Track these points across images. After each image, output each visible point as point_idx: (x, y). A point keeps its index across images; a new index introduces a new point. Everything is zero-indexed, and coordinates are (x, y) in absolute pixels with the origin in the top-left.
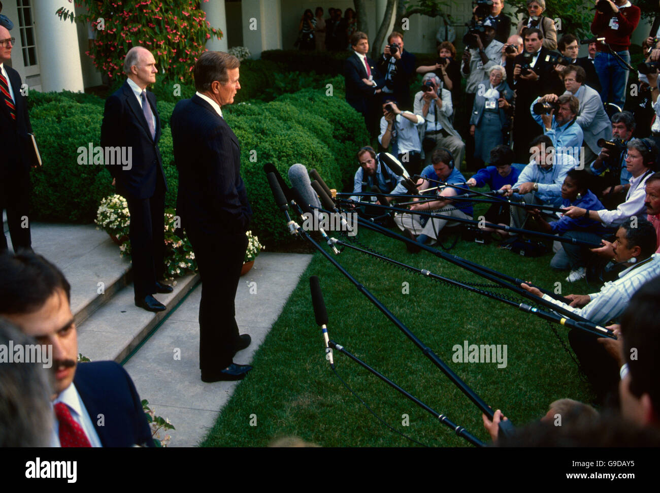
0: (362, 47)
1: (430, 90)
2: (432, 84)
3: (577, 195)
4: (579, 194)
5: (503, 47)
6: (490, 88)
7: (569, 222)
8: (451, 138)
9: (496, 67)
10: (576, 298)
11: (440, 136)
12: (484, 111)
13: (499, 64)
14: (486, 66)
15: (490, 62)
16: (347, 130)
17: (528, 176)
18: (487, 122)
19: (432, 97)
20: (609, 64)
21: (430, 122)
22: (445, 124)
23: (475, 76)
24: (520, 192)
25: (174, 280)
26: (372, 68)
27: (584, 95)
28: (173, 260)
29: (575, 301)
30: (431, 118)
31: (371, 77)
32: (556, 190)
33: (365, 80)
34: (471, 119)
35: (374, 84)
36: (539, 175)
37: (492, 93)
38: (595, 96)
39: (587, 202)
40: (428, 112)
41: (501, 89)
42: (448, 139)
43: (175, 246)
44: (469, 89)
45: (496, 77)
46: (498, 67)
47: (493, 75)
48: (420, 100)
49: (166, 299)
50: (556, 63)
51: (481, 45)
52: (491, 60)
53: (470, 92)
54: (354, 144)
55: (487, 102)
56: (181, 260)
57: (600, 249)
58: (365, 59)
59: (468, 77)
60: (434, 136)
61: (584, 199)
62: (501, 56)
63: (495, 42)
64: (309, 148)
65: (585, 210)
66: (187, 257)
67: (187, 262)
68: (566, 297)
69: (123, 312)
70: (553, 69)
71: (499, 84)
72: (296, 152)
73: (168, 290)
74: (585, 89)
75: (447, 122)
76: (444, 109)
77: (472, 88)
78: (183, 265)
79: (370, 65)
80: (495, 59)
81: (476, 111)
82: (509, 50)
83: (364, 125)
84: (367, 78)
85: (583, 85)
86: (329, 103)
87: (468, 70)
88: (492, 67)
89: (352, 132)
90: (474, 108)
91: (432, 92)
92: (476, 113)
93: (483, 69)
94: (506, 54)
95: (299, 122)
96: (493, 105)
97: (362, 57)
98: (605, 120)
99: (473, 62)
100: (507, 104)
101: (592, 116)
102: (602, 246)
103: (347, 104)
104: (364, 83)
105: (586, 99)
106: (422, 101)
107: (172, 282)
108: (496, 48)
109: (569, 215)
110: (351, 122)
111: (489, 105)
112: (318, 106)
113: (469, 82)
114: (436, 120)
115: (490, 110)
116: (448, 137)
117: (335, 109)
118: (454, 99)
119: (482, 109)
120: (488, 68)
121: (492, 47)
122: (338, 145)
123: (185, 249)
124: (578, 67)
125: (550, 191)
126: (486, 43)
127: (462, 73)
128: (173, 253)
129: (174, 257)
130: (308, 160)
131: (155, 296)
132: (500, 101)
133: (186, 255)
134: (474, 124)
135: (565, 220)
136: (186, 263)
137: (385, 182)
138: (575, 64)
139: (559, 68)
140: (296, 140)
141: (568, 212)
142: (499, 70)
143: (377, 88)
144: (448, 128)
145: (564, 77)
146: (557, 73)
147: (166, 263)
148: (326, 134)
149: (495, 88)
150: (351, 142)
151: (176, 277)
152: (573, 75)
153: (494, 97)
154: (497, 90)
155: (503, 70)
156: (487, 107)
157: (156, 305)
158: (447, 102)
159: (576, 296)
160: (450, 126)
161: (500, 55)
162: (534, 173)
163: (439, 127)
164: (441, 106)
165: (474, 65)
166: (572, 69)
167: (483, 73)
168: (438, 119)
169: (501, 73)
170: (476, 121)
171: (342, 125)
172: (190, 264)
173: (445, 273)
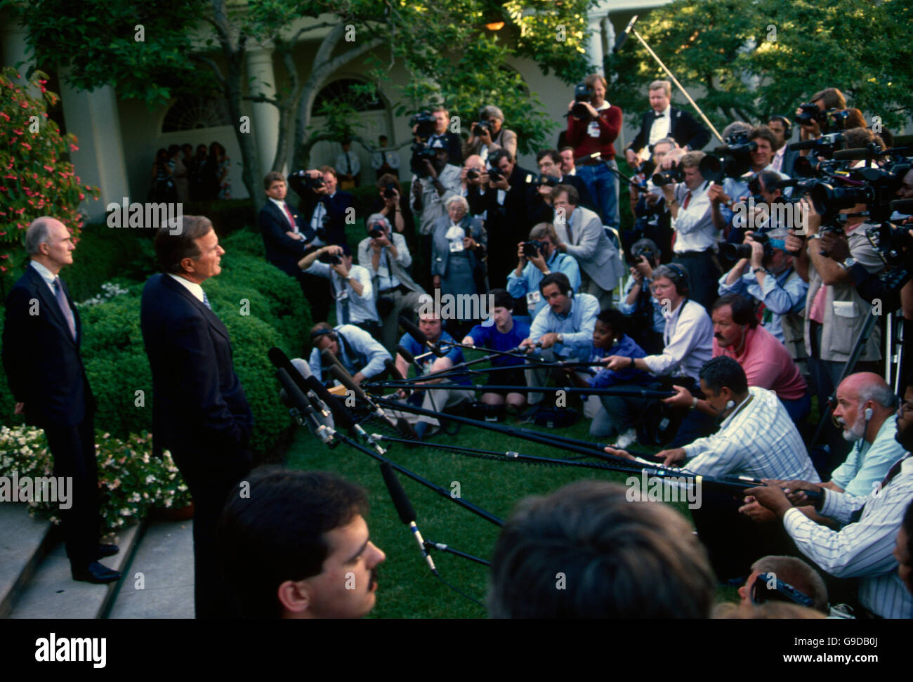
0: (275, 191)
1: (380, 235)
2: (381, 228)
3: (612, 341)
4: (615, 340)
5: (461, 173)
6: (450, 225)
7: (610, 375)
8: (414, 295)
9: (455, 198)
10: (669, 454)
11: (398, 294)
12: (450, 256)
13: (459, 194)
14: (443, 198)
15: (448, 192)
16: (283, 301)
17: (543, 327)
18: (456, 268)
19: (382, 244)
20: (595, 178)
21: (383, 277)
22: (403, 278)
23: (431, 213)
24: (543, 346)
25: (115, 536)
26: (296, 216)
27: (580, 219)
28: (111, 508)
29: (669, 458)
30: (384, 272)
31: (296, 229)
32: (585, 339)
33: (290, 234)
34: (433, 269)
35: (302, 238)
36: (555, 323)
37: (455, 232)
38: (594, 219)
39: (626, 349)
40: (379, 265)
41: (466, 225)
42: (410, 296)
43: (112, 487)
44: (424, 230)
45: (458, 211)
46: (458, 197)
47: (453, 209)
48: (368, 250)
49: (114, 563)
50: (540, 184)
51: (434, 172)
52: (448, 189)
53: (426, 233)
54: (294, 319)
55: (451, 245)
56: (122, 506)
57: (674, 398)
58: (285, 207)
59: (420, 215)
60: (390, 295)
61: (622, 345)
62: (461, 183)
63: (449, 167)
64: (256, 330)
65: (628, 359)
66: (129, 500)
67: (131, 506)
68: (657, 455)
69: (59, 592)
70: (536, 191)
71: (463, 219)
72: (240, 338)
73: (113, 551)
74: (581, 212)
75: (404, 275)
76: (400, 258)
77: (429, 227)
78: (126, 512)
79: (292, 214)
80: (453, 188)
81: (437, 257)
82: (471, 174)
83: (301, 293)
84: (292, 230)
85: (577, 207)
86: (253, 269)
87: (420, 205)
88: (450, 199)
89: (288, 303)
90: (434, 254)
91: (383, 238)
92: (439, 259)
93: (440, 202)
94: (469, 180)
95: (226, 298)
96: (460, 247)
97: (281, 205)
98: (609, 247)
99: (426, 194)
100: (474, 242)
101: (594, 243)
102: (675, 394)
103: (273, 267)
104: (289, 238)
105: (585, 223)
106: (369, 252)
107: (112, 539)
108: (452, 174)
109: (611, 368)
110: (286, 290)
111: (454, 247)
112: (238, 274)
113: (423, 221)
114: (391, 274)
115: (457, 254)
116: (409, 294)
117: (262, 276)
118: (409, 244)
119: (447, 255)
120: (445, 201)
121: (447, 174)
122: (278, 322)
123: (124, 490)
124: (569, 187)
125: (578, 342)
126: (439, 170)
127: (413, 211)
128: (108, 498)
129: (111, 503)
130: (257, 346)
131: (100, 561)
132: (466, 241)
133: (127, 498)
134: (439, 274)
135: (605, 374)
136: (131, 509)
137: (351, 363)
138: (562, 183)
139: (544, 190)
140: (235, 321)
141: (610, 365)
142: (458, 201)
143: (307, 242)
144: (407, 281)
145: (552, 201)
146: (542, 196)
147: (101, 513)
148: (263, 310)
149: (458, 224)
150: (290, 317)
151: (119, 530)
152: (563, 196)
153: (458, 237)
154: (462, 226)
155: (465, 202)
156: (452, 250)
157: (106, 574)
158: (401, 248)
159: (669, 451)
160: (410, 279)
161: (458, 181)
162: (549, 322)
163: (395, 283)
164: (395, 255)
165: (427, 199)
166: (561, 189)
167: (440, 206)
168: (393, 272)
169: (463, 205)
170: (442, 270)
171: (275, 296)
172: (135, 510)
173: (466, 467)
